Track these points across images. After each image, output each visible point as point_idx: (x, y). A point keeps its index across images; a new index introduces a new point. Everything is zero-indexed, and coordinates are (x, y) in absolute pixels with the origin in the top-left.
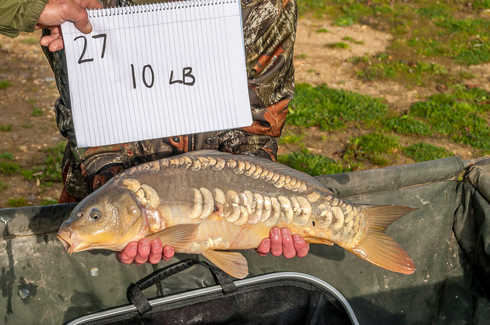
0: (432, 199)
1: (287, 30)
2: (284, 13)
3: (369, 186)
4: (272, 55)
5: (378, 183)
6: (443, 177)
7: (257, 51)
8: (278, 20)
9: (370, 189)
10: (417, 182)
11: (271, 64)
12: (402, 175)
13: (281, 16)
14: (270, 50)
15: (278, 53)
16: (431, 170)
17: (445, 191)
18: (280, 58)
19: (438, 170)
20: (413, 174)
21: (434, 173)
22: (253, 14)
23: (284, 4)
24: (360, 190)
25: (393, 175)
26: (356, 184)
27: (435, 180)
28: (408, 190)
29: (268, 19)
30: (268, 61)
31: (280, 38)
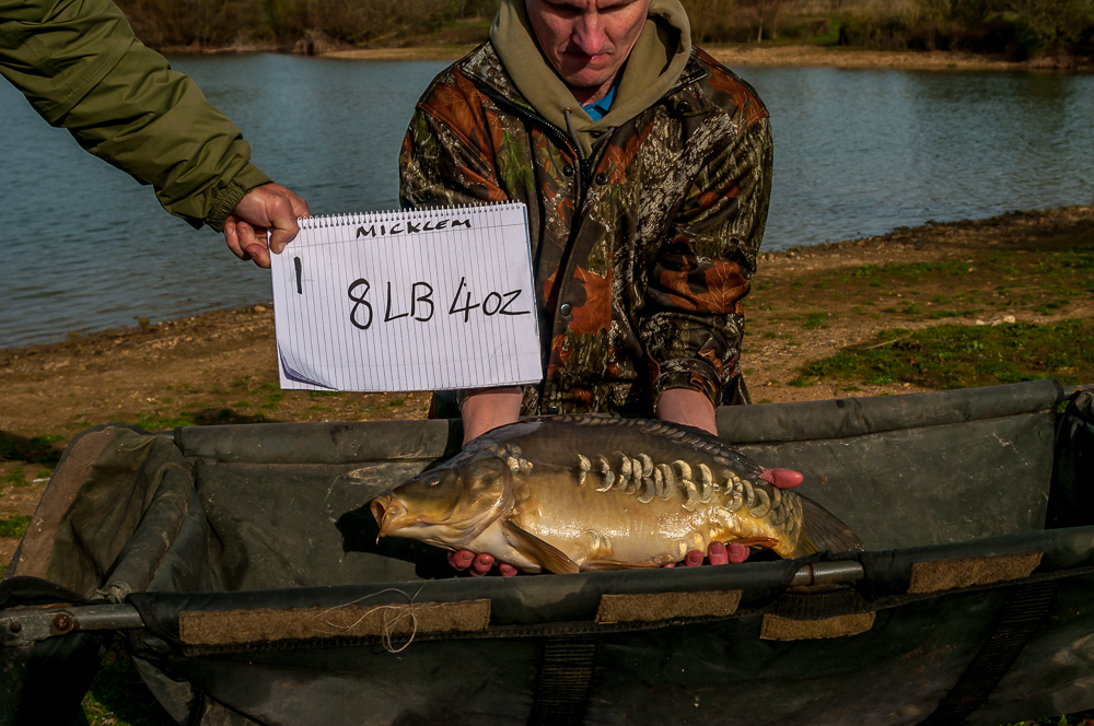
0: (1017, 438)
1: (750, 162)
2: (748, 137)
3: (922, 416)
4: (722, 194)
5: (936, 412)
6: (1032, 407)
7: (699, 185)
8: (737, 146)
9: (924, 420)
10: (994, 414)
11: (717, 208)
12: (972, 401)
13: (742, 139)
14: (721, 187)
15: (732, 195)
16: (1015, 397)
17: (1036, 428)
18: (732, 201)
19: (1026, 396)
20: (990, 401)
21: (1019, 401)
22: (702, 130)
23: (749, 123)
24: (909, 421)
25: (958, 401)
26: (904, 412)
27: (1018, 412)
28: (980, 424)
29: (721, 140)
30: (714, 203)
31: (737, 171)
